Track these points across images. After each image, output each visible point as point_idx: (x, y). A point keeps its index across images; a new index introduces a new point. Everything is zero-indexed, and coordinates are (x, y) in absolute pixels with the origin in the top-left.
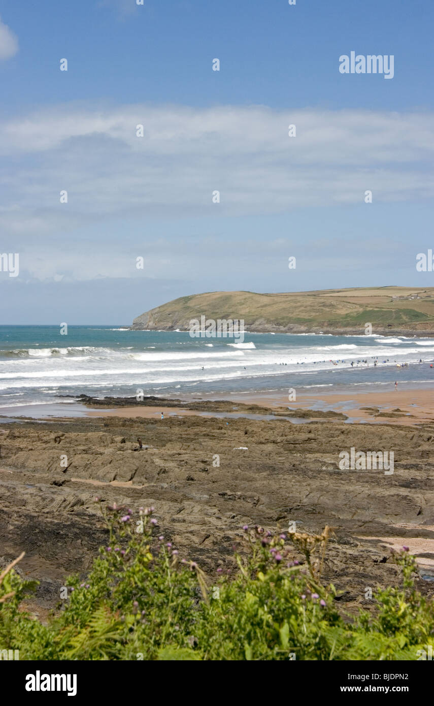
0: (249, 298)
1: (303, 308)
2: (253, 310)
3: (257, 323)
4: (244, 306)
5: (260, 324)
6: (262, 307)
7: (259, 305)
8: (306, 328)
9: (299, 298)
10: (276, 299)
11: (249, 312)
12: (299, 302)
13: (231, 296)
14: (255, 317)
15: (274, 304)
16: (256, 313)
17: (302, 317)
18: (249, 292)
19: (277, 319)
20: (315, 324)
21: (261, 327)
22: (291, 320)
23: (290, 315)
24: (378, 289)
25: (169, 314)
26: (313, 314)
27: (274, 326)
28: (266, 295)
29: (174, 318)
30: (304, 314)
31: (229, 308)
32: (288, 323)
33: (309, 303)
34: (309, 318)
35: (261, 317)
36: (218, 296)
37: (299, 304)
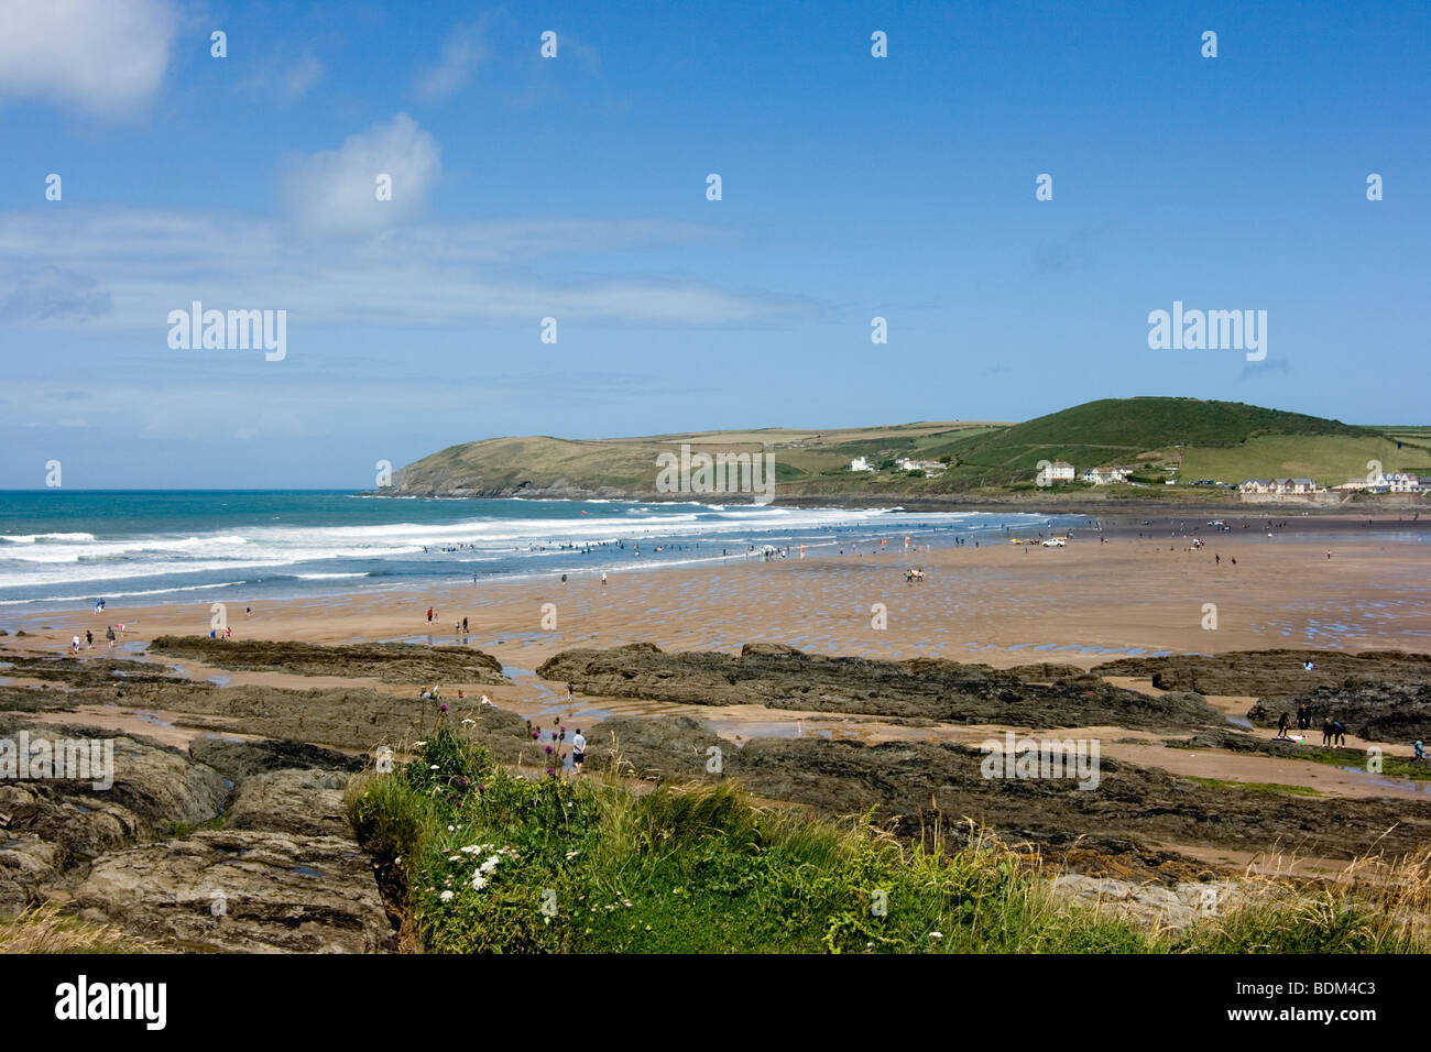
0: (551, 446)
1: (623, 462)
2: (553, 465)
3: (555, 485)
4: (540, 459)
5: (559, 488)
6: (567, 460)
7: (563, 458)
8: (625, 492)
9: (622, 447)
10: (589, 449)
11: (547, 469)
12: (620, 452)
13: (522, 443)
14: (553, 477)
15: (585, 455)
16: (556, 470)
17: (622, 476)
18: (551, 438)
19: (584, 479)
20: (639, 486)
21: (560, 491)
22: (604, 481)
23: (605, 473)
24: (753, 432)
25: (431, 472)
26: (638, 471)
27: (579, 490)
28: (577, 442)
29: (438, 478)
30: (625, 471)
31: (517, 462)
32: (599, 485)
33: (634, 454)
34: (632, 477)
35: (563, 476)
36: (504, 444)
37: (619, 456)
